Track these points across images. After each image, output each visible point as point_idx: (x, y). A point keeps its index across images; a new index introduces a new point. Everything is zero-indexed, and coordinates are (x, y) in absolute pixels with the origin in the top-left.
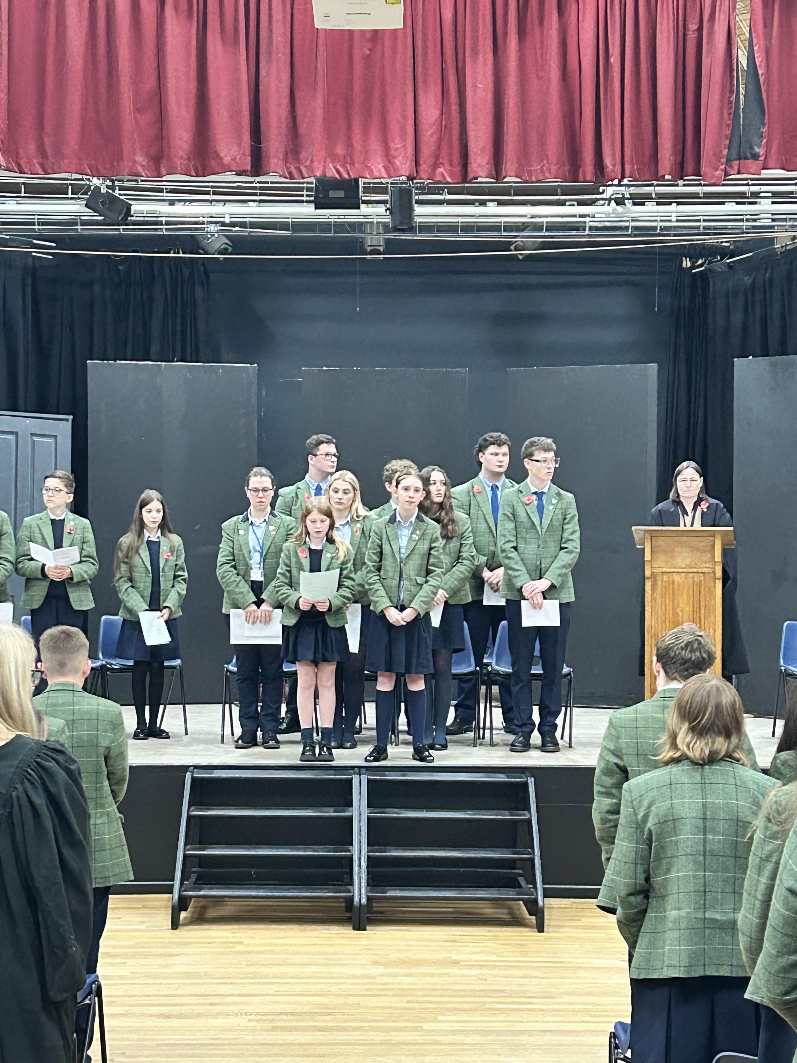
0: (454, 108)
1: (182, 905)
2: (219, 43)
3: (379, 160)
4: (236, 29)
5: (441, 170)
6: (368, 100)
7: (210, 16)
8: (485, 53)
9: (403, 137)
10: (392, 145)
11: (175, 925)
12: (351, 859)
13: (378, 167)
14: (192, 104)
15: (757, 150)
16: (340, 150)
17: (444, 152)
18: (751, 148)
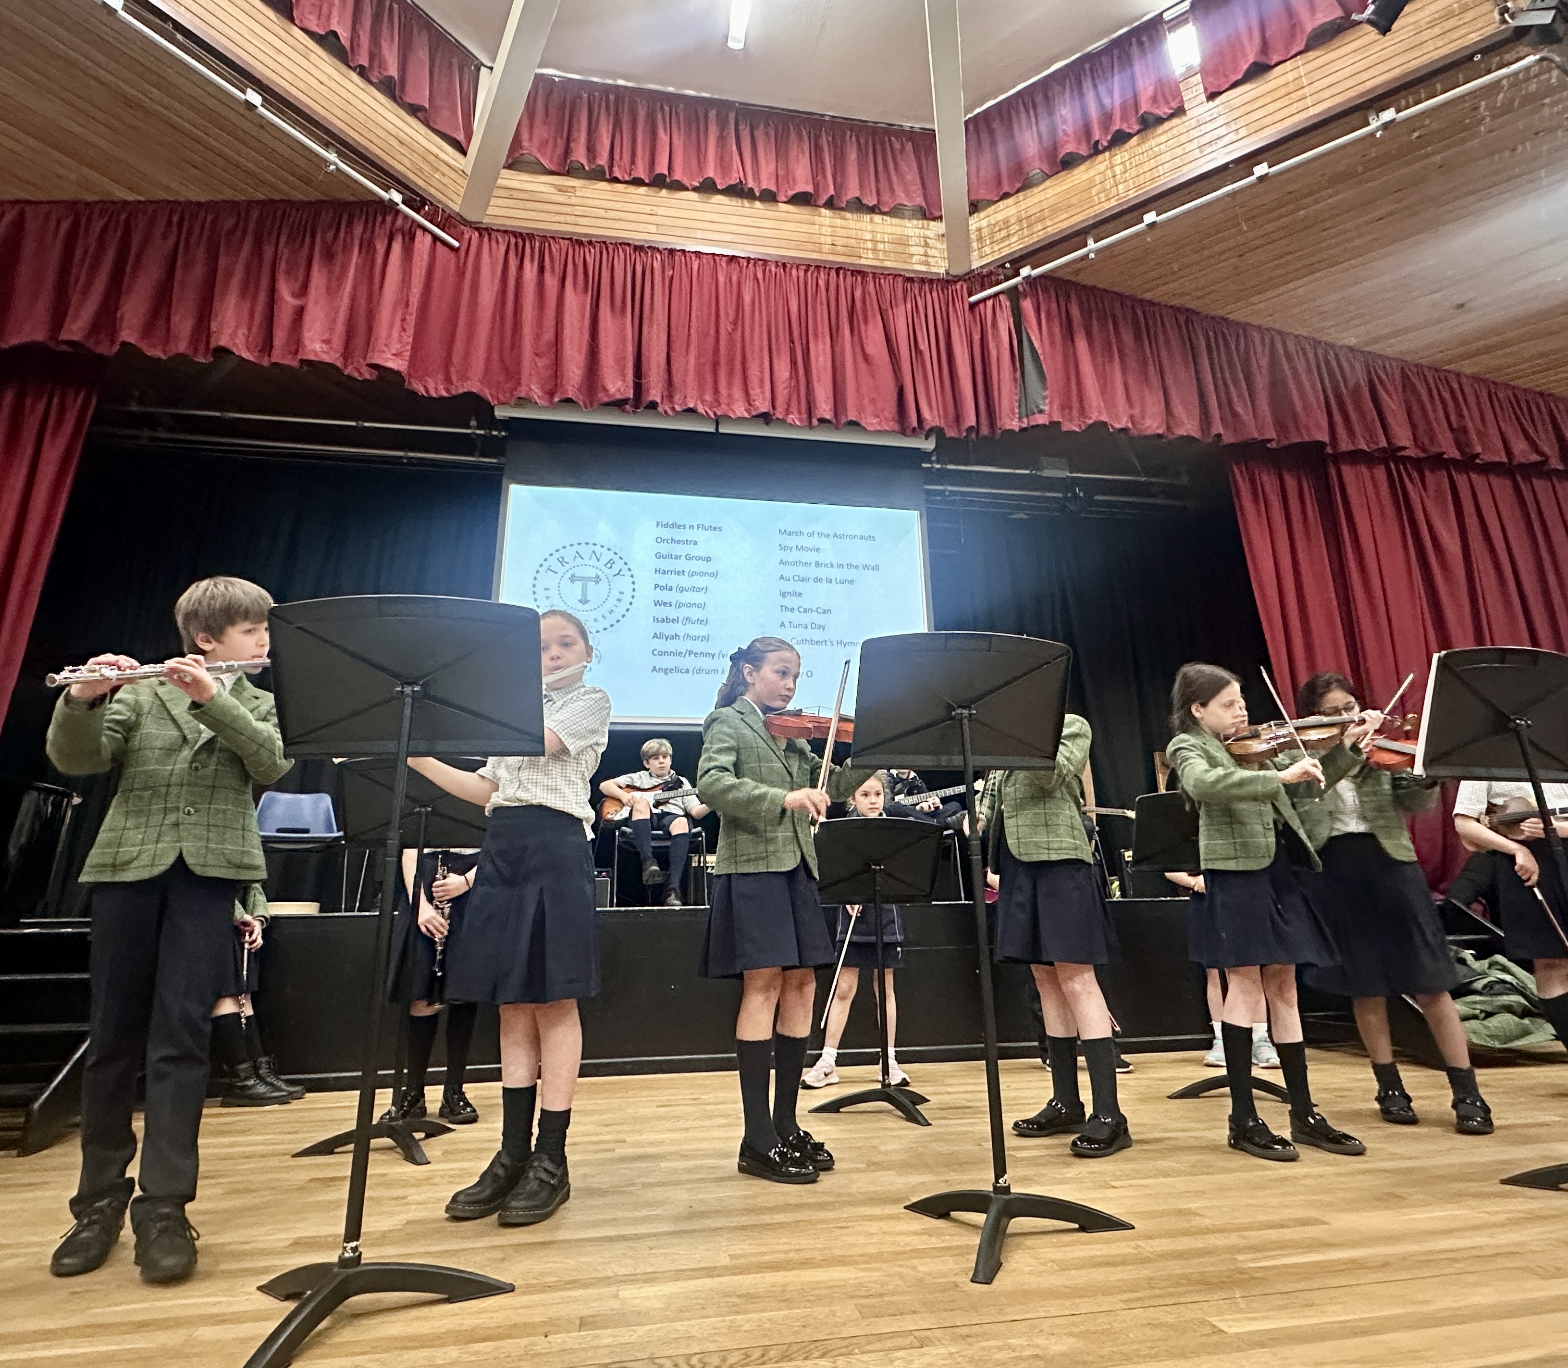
0: (801, 372)
2: (609, 314)
3: (741, 404)
4: (624, 302)
5: (792, 416)
6: (731, 361)
7: (603, 294)
8: (824, 337)
9: (762, 386)
10: (751, 392)
13: (740, 410)
14: (584, 350)
15: (1042, 407)
16: (708, 397)
17: (794, 403)
18: (1037, 407)
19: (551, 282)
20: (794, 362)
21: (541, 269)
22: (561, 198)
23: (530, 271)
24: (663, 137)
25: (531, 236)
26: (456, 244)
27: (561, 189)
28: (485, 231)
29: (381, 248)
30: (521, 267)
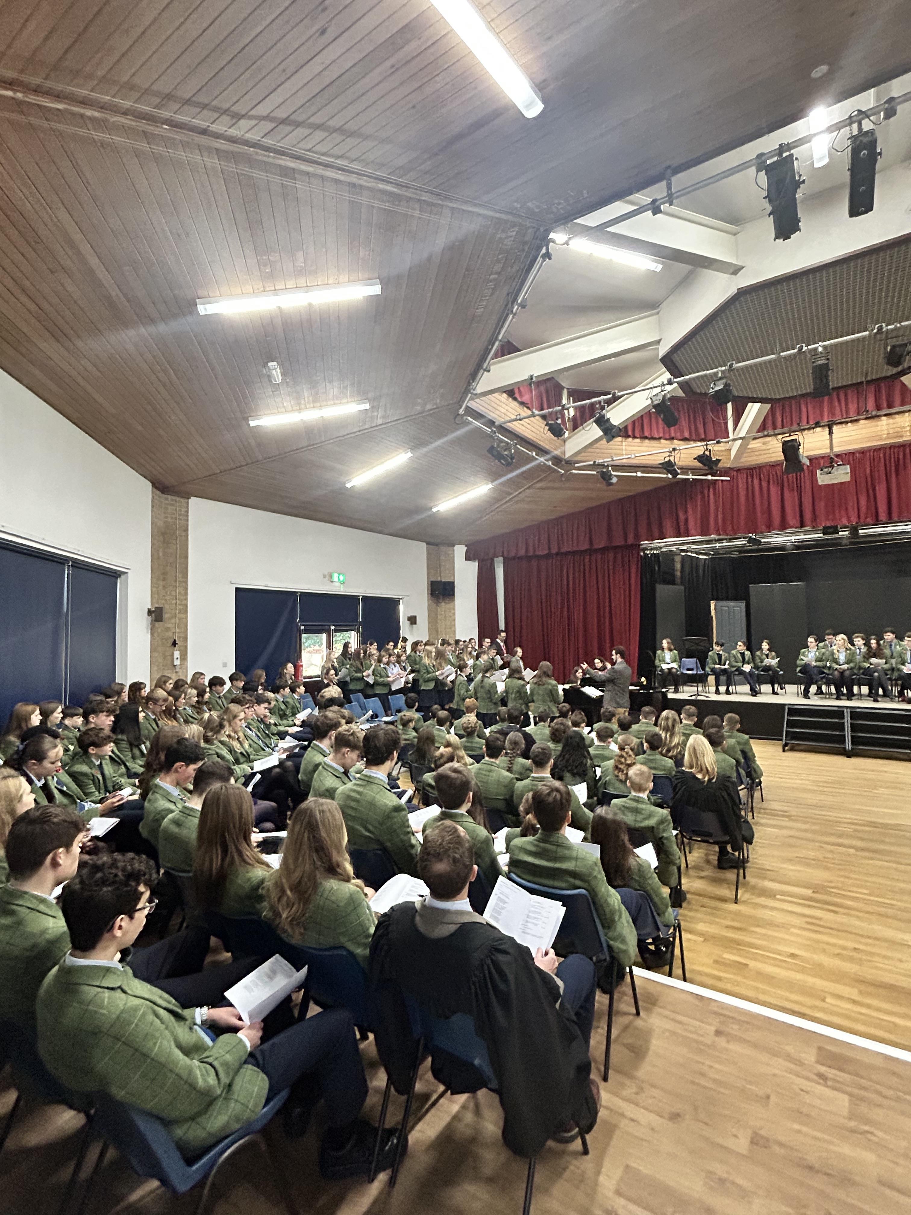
0: (872, 500)
1: (786, 745)
2: (788, 491)
3: (845, 518)
5: (868, 518)
6: (840, 502)
7: (785, 486)
8: (883, 482)
9: (854, 511)
10: (850, 513)
11: (784, 751)
12: (844, 736)
13: (845, 520)
14: (780, 510)
16: (831, 517)
17: (869, 513)
19: (764, 484)
20: (868, 495)
21: (760, 480)
22: (764, 447)
23: (756, 482)
24: (804, 409)
25: (755, 468)
26: (728, 479)
27: (764, 444)
28: (739, 470)
29: (706, 492)
30: (752, 481)
